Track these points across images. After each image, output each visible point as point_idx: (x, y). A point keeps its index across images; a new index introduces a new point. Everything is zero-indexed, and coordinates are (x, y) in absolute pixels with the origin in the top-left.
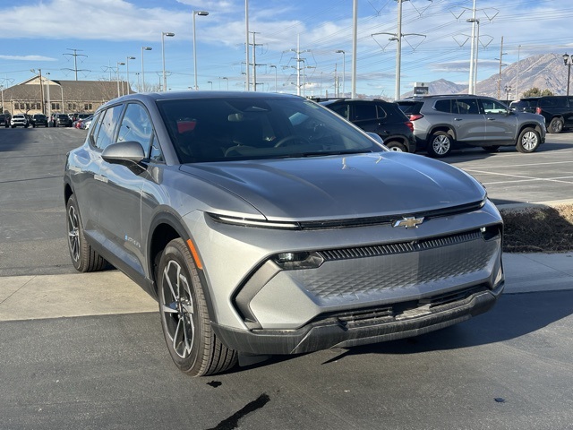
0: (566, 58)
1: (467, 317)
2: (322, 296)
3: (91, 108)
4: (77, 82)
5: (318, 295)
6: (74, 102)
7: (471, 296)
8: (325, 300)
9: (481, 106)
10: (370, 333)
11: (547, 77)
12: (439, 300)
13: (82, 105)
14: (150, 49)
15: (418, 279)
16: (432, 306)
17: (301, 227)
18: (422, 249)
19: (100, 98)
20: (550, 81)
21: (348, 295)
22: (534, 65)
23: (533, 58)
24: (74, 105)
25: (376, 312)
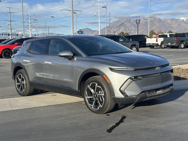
0: (136, 21)
1: (169, 93)
7: (169, 88)
9: (118, 38)
10: (152, 96)
11: (125, 28)
17: (136, 70)
20: (126, 29)
22: (120, 23)
23: (119, 20)
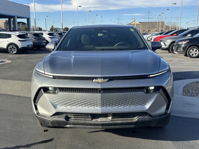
2: (58, 106)
3: (150, 31)
4: (148, 22)
5: (56, 105)
6: (145, 29)
7: (137, 117)
8: (59, 107)
12: (117, 116)
13: (147, 30)
14: (168, 9)
15: (101, 105)
16: (113, 118)
17: (54, 77)
18: (104, 92)
19: (153, 27)
21: (69, 107)
24: (145, 30)
25: (84, 116)
